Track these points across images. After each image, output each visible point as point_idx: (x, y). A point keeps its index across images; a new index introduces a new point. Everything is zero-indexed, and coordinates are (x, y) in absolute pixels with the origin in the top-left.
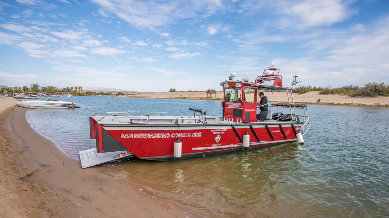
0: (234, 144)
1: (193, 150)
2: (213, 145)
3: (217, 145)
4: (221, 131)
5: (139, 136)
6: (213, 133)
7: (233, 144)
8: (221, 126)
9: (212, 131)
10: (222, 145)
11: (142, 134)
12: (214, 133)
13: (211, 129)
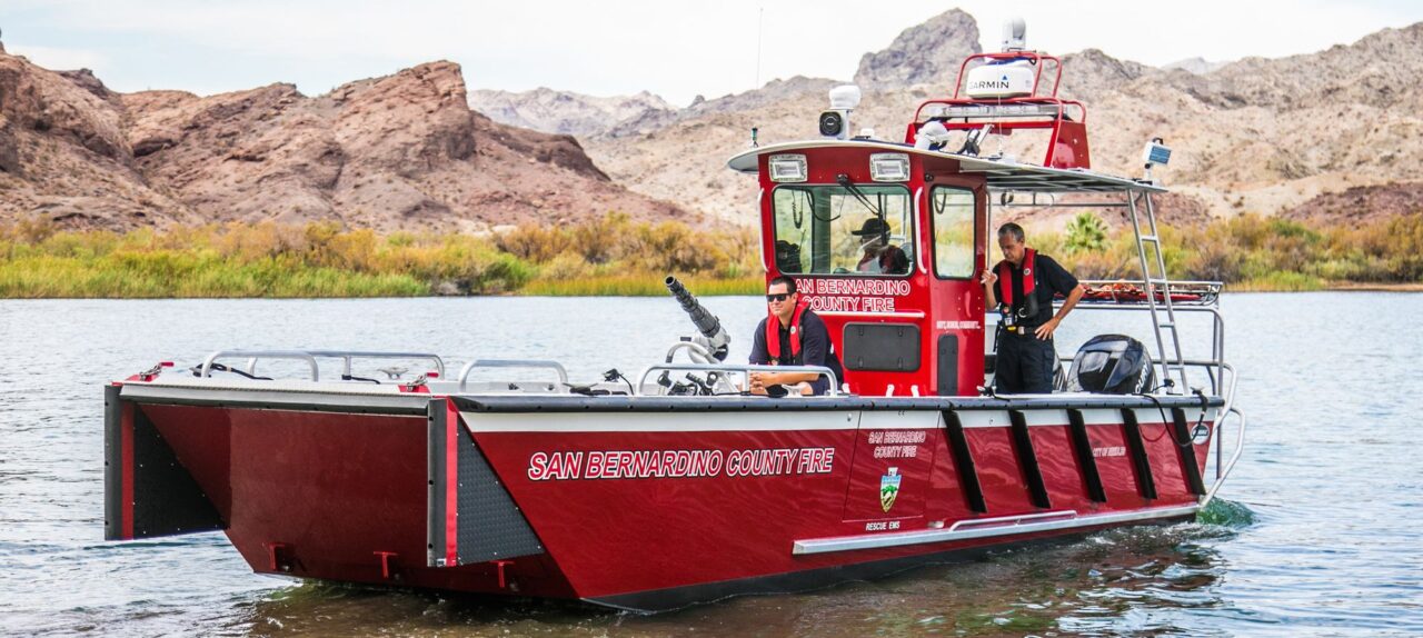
0: (947, 525)
1: (795, 552)
2: (869, 527)
3: (883, 526)
4: (903, 444)
5: (607, 464)
6: (877, 455)
7: (940, 525)
8: (908, 414)
9: (872, 439)
10: (903, 528)
11: (619, 454)
12: (879, 453)
13: (869, 431)
